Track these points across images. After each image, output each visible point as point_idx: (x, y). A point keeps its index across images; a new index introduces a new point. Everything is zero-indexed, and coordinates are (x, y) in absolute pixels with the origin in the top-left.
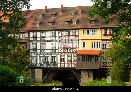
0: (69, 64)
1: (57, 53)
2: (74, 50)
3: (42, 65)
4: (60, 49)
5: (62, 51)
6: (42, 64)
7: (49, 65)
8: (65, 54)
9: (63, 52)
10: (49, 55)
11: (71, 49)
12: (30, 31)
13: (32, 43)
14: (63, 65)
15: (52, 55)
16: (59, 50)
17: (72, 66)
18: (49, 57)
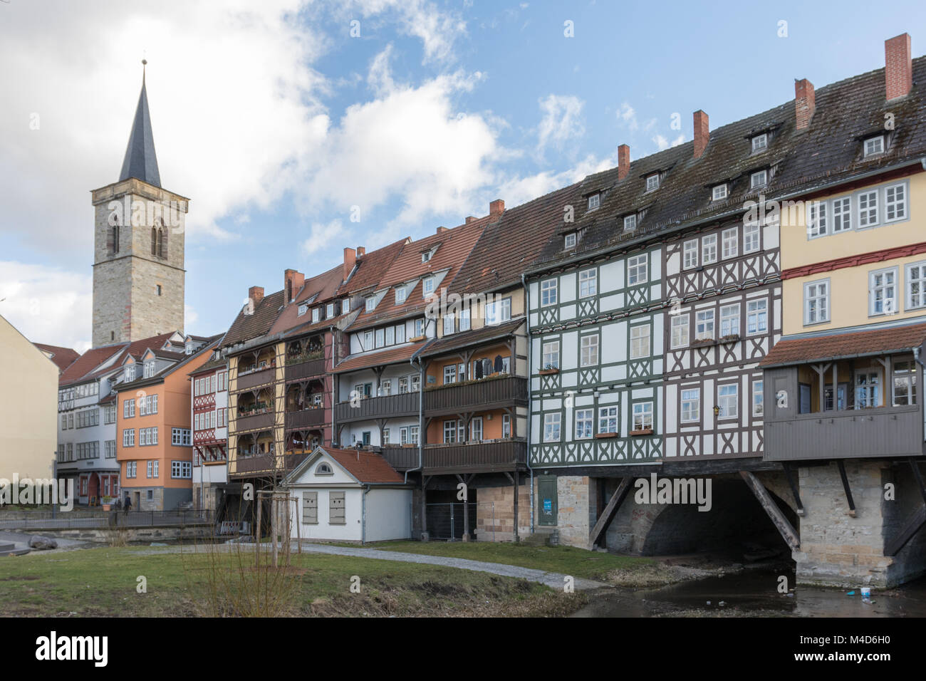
0: (728, 436)
1: (659, 377)
2: (757, 347)
3: (587, 452)
4: (674, 352)
5: (686, 364)
6: (587, 445)
7: (620, 451)
8: (702, 378)
9: (692, 369)
10: (620, 391)
11: (734, 343)
12: (531, 278)
13: (543, 342)
14: (690, 446)
15: (636, 394)
16: (670, 356)
17: (745, 449)
18: (619, 403)
